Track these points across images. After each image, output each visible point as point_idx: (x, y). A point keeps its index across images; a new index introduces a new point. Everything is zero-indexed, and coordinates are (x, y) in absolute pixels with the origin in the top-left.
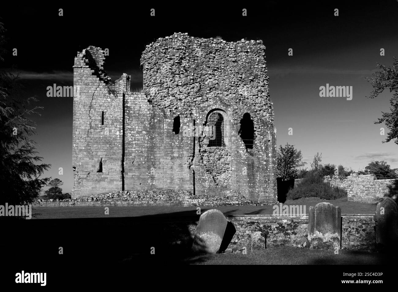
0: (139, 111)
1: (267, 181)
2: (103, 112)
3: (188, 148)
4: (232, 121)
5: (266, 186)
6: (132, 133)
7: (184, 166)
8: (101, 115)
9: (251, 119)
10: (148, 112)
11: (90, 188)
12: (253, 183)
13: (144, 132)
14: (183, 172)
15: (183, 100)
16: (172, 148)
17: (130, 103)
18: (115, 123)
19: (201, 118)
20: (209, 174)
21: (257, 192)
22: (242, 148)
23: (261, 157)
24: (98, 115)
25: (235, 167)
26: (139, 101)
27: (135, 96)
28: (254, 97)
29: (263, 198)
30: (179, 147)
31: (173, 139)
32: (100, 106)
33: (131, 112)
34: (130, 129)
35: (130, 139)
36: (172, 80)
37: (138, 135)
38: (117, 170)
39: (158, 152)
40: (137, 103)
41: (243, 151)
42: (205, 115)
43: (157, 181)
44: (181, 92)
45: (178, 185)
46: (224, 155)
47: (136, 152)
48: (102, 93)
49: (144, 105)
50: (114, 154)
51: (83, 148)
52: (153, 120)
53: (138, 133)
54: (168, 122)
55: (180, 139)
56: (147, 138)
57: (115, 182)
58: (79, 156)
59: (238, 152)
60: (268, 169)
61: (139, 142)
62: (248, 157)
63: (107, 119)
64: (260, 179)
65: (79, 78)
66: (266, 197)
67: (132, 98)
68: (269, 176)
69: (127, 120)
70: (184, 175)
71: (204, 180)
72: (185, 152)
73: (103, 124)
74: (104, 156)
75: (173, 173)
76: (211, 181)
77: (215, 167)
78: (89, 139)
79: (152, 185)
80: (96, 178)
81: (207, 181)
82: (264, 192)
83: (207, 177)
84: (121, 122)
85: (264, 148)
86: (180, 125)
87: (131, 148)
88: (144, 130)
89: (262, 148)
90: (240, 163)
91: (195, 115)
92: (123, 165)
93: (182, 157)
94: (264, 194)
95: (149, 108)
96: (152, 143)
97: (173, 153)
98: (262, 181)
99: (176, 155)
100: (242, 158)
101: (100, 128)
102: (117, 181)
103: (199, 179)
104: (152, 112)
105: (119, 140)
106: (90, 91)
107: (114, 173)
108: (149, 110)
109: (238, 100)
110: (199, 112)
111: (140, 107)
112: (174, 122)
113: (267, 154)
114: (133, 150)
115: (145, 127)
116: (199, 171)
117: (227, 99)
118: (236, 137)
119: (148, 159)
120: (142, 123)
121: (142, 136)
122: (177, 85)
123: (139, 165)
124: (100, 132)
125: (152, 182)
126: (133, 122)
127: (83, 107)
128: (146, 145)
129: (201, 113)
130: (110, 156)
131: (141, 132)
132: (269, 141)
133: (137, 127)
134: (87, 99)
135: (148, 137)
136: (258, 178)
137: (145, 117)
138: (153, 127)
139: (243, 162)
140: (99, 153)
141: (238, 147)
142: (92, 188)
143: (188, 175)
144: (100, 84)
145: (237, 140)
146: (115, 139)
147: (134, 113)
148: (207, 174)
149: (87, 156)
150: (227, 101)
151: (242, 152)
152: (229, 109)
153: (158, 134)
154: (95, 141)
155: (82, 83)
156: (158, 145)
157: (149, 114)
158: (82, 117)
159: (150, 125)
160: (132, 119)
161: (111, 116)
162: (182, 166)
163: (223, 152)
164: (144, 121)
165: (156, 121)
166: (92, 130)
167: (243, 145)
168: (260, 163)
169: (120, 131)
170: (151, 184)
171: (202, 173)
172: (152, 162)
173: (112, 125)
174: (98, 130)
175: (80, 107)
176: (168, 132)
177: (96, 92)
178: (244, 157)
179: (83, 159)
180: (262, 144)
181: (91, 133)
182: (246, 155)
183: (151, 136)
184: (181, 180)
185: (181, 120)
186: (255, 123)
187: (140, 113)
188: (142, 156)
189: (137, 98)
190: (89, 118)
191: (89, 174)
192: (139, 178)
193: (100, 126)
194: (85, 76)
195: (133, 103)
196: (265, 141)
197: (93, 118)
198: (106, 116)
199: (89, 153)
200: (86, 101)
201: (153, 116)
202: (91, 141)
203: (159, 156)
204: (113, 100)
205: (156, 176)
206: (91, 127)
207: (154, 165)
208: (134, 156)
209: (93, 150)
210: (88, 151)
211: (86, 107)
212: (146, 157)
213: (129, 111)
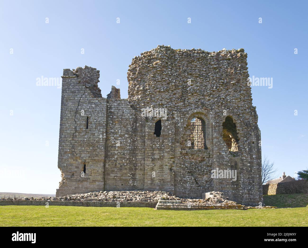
0: (122, 115)
1: (251, 183)
2: (88, 117)
3: (169, 150)
4: (214, 123)
5: (251, 188)
6: (115, 136)
7: (164, 167)
8: (86, 120)
9: (234, 122)
10: (131, 117)
11: (73, 188)
12: (236, 185)
13: (126, 136)
14: (164, 174)
16: (153, 150)
17: (114, 109)
18: (98, 127)
19: (183, 122)
20: (190, 175)
21: (240, 193)
22: (225, 150)
23: (245, 158)
24: (83, 120)
26: (122, 107)
27: (118, 102)
28: (237, 101)
29: (247, 200)
30: (160, 149)
31: (154, 141)
33: (115, 117)
34: (114, 133)
35: (113, 142)
36: (154, 87)
37: (121, 138)
38: (100, 171)
39: (139, 154)
40: (120, 108)
41: (226, 153)
42: (186, 119)
43: (138, 182)
44: (163, 98)
45: (158, 186)
46: (205, 157)
47: (119, 154)
48: (87, 100)
49: (127, 110)
50: (97, 155)
51: (68, 151)
52: (135, 124)
53: (121, 136)
54: (149, 125)
55: (161, 141)
57: (97, 183)
58: (64, 158)
59: (220, 154)
60: (253, 171)
61: (121, 145)
62: (231, 159)
63: (91, 123)
64: (244, 181)
65: (67, 87)
66: (251, 199)
67: (115, 104)
68: (253, 178)
69: (111, 124)
70: (165, 176)
71: (186, 182)
72: (166, 154)
73: (87, 128)
74: (88, 158)
76: (192, 182)
77: (197, 169)
78: (74, 142)
79: (134, 185)
81: (188, 183)
82: (249, 194)
83: (188, 179)
84: (104, 126)
85: (247, 149)
86: (161, 128)
87: (114, 150)
88: (127, 134)
89: (246, 149)
90: (223, 164)
91: (177, 118)
92: (104, 166)
93: (162, 159)
94: (248, 196)
95: (131, 113)
96: (134, 145)
97: (153, 154)
98: (246, 182)
99: (157, 157)
100: (225, 160)
101: (84, 132)
102: (99, 181)
103: (180, 180)
104: (134, 117)
105: (102, 143)
106: (76, 98)
107: (97, 175)
108: (131, 115)
109: (220, 104)
110: (180, 116)
111: (124, 112)
112: (155, 125)
113: (251, 156)
114: (116, 152)
115: (127, 131)
116: (180, 172)
117: (208, 103)
118: (218, 139)
119: (131, 162)
120: (125, 127)
121: (124, 139)
122: (159, 92)
123: (121, 166)
124: (84, 135)
125: (134, 183)
126: (117, 126)
127: (69, 113)
128: (128, 147)
129: (182, 116)
130: (92, 158)
131: (124, 135)
132: (253, 143)
133: (120, 131)
134: (73, 105)
135: (130, 140)
136: (242, 180)
137: (128, 122)
138: (135, 130)
139: (225, 164)
140: (83, 155)
141: (220, 149)
142: (75, 188)
143: (169, 176)
144: (86, 92)
145: (219, 142)
146: (98, 142)
147: (117, 118)
148: (188, 175)
149: (72, 158)
150: (209, 106)
151: (224, 153)
152: (211, 112)
153: (140, 137)
154: (80, 144)
155: (70, 92)
156: (140, 148)
157: (132, 118)
158: (69, 122)
159: (132, 129)
160: (115, 124)
161: (95, 121)
162: (163, 168)
163: (206, 154)
164: (127, 125)
165: (138, 125)
166: (77, 134)
167: (225, 147)
168: (244, 165)
169: (103, 134)
170: (132, 185)
171: (183, 174)
172: (134, 164)
173: (95, 129)
174: (82, 134)
175: (67, 113)
176: (149, 135)
177: (82, 99)
178: (227, 159)
179: (68, 161)
180: (246, 146)
181: (76, 136)
182: (229, 157)
183: (133, 139)
184: (162, 181)
185: (162, 123)
186: (238, 125)
187: (123, 118)
188: (124, 158)
189: (120, 104)
190: (74, 123)
191: (72, 174)
192: (121, 179)
193: (84, 130)
194: (72, 84)
195: (116, 109)
196: (249, 143)
197: (78, 123)
198: (91, 120)
199: (73, 155)
200: (72, 107)
201: (136, 121)
202: (76, 144)
203: (140, 157)
204: (97, 105)
205: (137, 178)
206: (76, 131)
207: (135, 167)
208: (116, 158)
209: (77, 153)
210: (72, 153)
211: (72, 113)
212: (128, 159)
213: (113, 116)
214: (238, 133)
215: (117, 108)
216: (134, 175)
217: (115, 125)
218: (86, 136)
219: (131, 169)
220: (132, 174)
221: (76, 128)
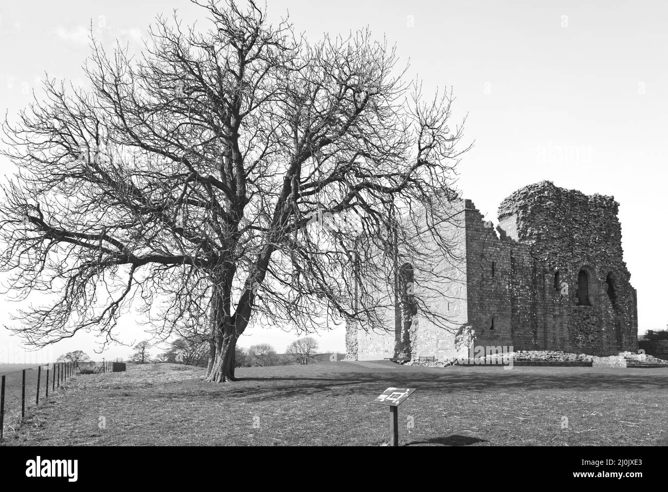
0: (522, 263)
2: (493, 263)
4: (599, 278)
6: (517, 287)
7: (564, 324)
8: (492, 266)
10: (530, 266)
13: (527, 287)
14: (564, 332)
15: (558, 255)
16: (554, 306)
17: (515, 255)
18: (504, 276)
20: (582, 334)
22: (610, 308)
23: (625, 318)
24: (489, 266)
25: (605, 327)
26: (522, 252)
27: (519, 247)
30: (560, 305)
31: (554, 296)
32: (491, 255)
33: (516, 264)
34: (516, 283)
35: (515, 294)
37: (522, 290)
38: (508, 328)
39: (539, 310)
40: (520, 254)
42: (577, 271)
46: (591, 315)
47: (521, 308)
48: (492, 241)
50: (504, 309)
51: (477, 302)
52: (534, 274)
53: (523, 287)
54: (550, 277)
55: (560, 296)
56: (530, 294)
57: (506, 341)
58: (473, 311)
59: (607, 312)
60: (632, 331)
61: (523, 298)
62: (615, 318)
63: (497, 270)
65: (470, 223)
67: (516, 249)
68: (632, 338)
69: (512, 273)
70: (565, 334)
71: (579, 341)
72: (565, 310)
73: (493, 276)
74: (496, 312)
75: (556, 332)
76: (584, 342)
78: (481, 292)
80: (489, 335)
81: (581, 342)
83: (580, 338)
84: (509, 275)
85: (627, 308)
86: (559, 281)
87: (517, 303)
88: (528, 285)
91: (569, 270)
93: (562, 316)
95: (530, 261)
96: (534, 299)
97: (554, 310)
98: (627, 343)
99: (557, 313)
100: (611, 319)
101: (491, 281)
102: (508, 339)
103: (574, 339)
104: (533, 266)
105: (508, 294)
106: (481, 239)
107: (505, 331)
108: (531, 263)
111: (524, 259)
112: (554, 277)
113: (630, 315)
114: (519, 306)
115: (528, 281)
119: (532, 317)
120: (525, 277)
121: (526, 291)
123: (524, 322)
124: (491, 285)
125: (535, 342)
126: (518, 276)
127: (475, 256)
128: (529, 301)
130: (500, 312)
131: (525, 286)
132: (631, 302)
134: (479, 247)
135: (531, 292)
137: (528, 271)
138: (534, 282)
139: (611, 323)
140: (491, 309)
141: (607, 307)
144: (490, 231)
145: (606, 299)
146: (505, 293)
147: (518, 266)
148: (580, 334)
149: (481, 312)
150: (593, 258)
152: (597, 267)
153: (540, 290)
154: (488, 294)
155: (473, 229)
156: (539, 302)
158: (475, 267)
159: (532, 280)
160: (517, 272)
161: (501, 268)
162: (563, 326)
163: (590, 312)
164: (527, 274)
165: (537, 275)
166: (484, 282)
167: (610, 305)
169: (509, 284)
170: (534, 343)
171: (576, 333)
172: (535, 320)
173: (502, 277)
174: (489, 283)
175: (472, 255)
176: (550, 288)
177: (487, 240)
179: (477, 315)
181: (483, 285)
182: (614, 316)
183: (533, 292)
185: (560, 276)
187: (523, 266)
188: (526, 313)
190: (481, 269)
191: (483, 332)
192: (524, 337)
193: (491, 278)
194: (476, 220)
197: (485, 269)
198: (496, 267)
199: (482, 307)
200: (477, 249)
201: (535, 270)
202: (484, 294)
203: (540, 313)
204: (502, 249)
205: (538, 336)
206: (483, 279)
207: (536, 324)
208: (519, 313)
209: (486, 305)
210: (481, 305)
211: (478, 256)
212: (529, 314)
213: (514, 264)
214: (615, 290)
215: (518, 253)
216: (535, 332)
217: (516, 274)
218: (493, 286)
219: (532, 326)
220: (534, 332)
221: (482, 275)
